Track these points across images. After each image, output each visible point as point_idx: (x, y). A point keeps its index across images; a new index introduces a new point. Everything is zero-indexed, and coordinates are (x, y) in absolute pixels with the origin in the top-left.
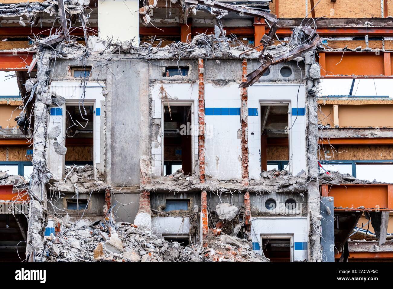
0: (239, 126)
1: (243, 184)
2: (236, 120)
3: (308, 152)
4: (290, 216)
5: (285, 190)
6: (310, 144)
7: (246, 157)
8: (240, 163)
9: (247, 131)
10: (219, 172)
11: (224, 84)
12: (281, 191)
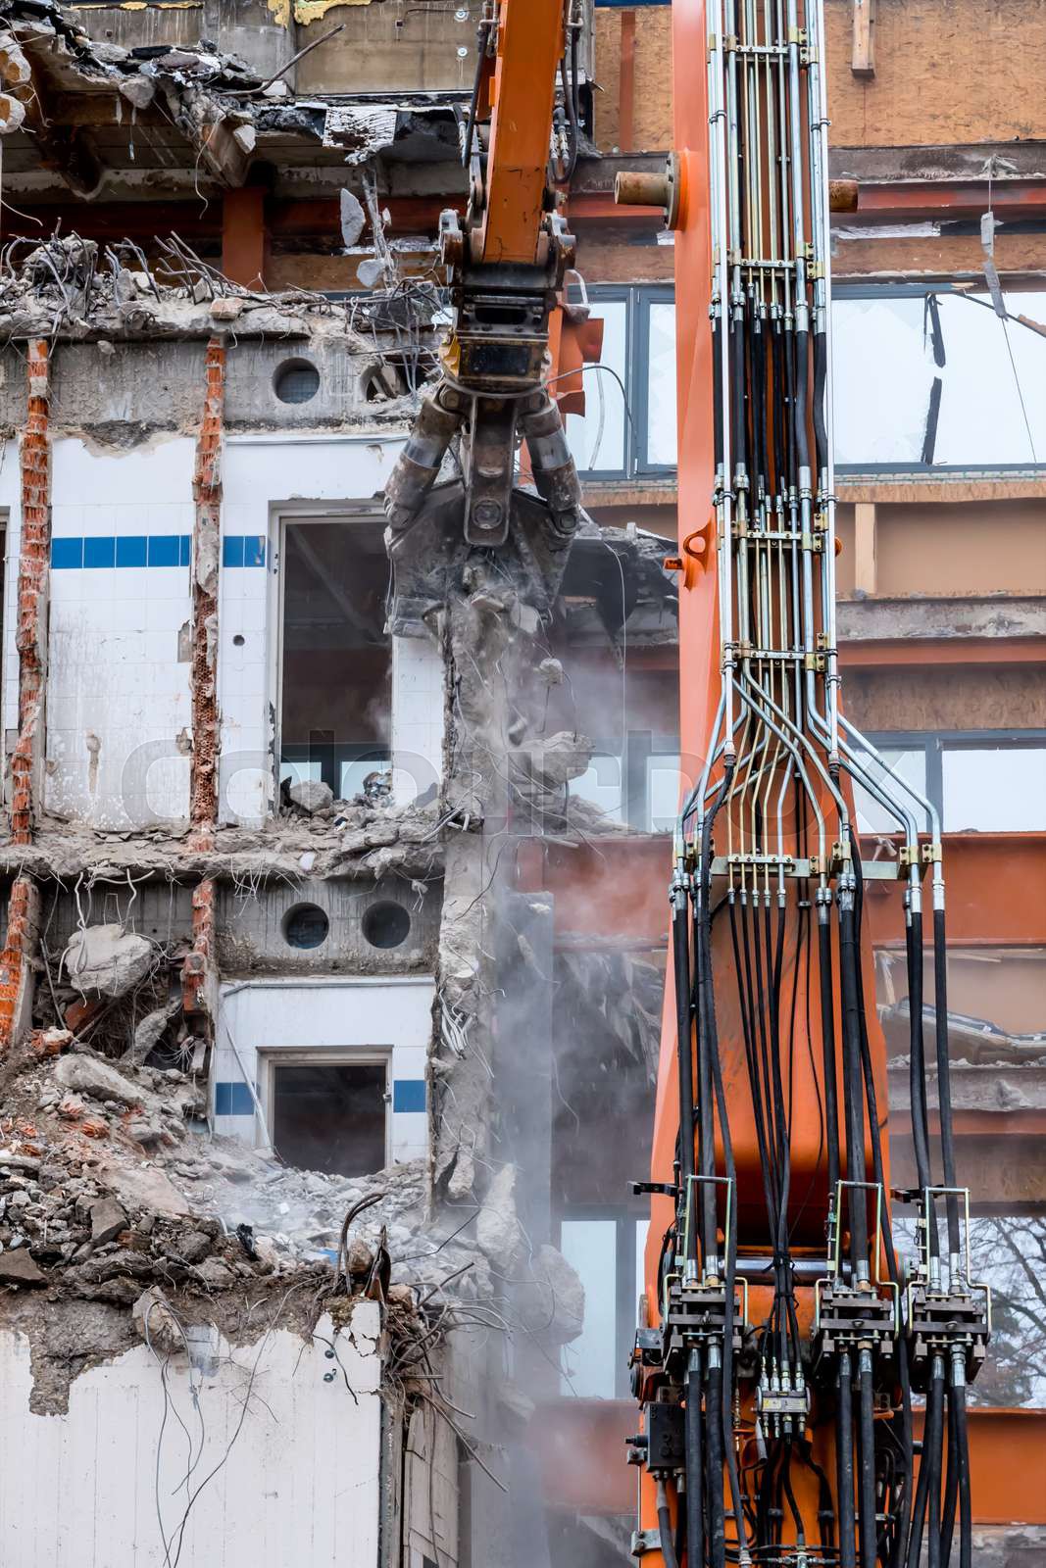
0: (186, 611)
1: (191, 848)
2: (172, 584)
3: (451, 709)
4: (381, 975)
5: (358, 866)
6: (456, 679)
7: (210, 734)
8: (186, 761)
9: (215, 631)
10: (98, 797)
11: (132, 441)
12: (341, 871)
